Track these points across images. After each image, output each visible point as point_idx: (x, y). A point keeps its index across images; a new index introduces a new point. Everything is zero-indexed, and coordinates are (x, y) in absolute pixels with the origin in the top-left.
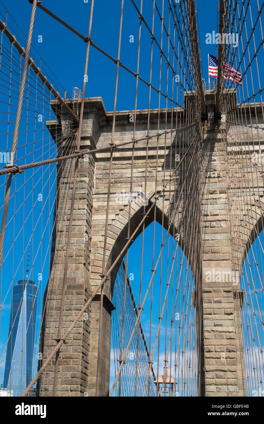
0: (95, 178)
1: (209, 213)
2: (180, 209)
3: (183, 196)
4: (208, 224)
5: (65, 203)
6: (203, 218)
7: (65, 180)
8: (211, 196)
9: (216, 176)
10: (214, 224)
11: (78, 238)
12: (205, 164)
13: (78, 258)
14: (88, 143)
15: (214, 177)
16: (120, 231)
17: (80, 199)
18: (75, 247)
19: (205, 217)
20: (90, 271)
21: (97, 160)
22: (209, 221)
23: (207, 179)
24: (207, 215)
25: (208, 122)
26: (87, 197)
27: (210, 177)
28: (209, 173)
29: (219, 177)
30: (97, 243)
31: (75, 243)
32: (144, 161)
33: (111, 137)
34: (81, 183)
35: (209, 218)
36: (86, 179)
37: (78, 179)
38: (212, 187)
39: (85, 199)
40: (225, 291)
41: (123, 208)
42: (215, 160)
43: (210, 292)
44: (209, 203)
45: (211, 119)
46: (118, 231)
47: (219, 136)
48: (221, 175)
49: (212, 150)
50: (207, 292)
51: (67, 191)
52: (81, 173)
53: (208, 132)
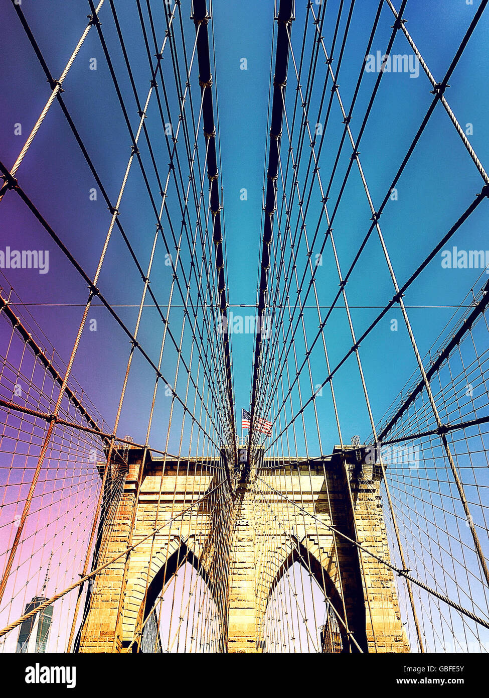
0: (136, 520)
1: (237, 561)
2: (212, 554)
3: (215, 538)
4: (236, 571)
5: (106, 546)
6: (232, 565)
7: (109, 522)
8: (239, 544)
9: (245, 524)
10: (241, 571)
11: (116, 582)
12: (235, 512)
13: (113, 602)
14: (133, 487)
15: (243, 525)
16: (155, 574)
17: (121, 542)
18: (111, 591)
19: (234, 564)
20: (123, 616)
21: (140, 502)
22: (236, 568)
23: (237, 527)
24: (235, 562)
25: (239, 473)
26: (128, 540)
27: (239, 525)
28: (238, 520)
29: (247, 525)
30: (132, 586)
31: (112, 587)
32: (182, 505)
33: (154, 480)
34: (124, 526)
35: (237, 565)
36: (129, 522)
37: (121, 522)
38: (241, 535)
39: (125, 541)
40: (248, 641)
41: (159, 550)
42: (244, 509)
43: (235, 641)
44: (237, 550)
45: (242, 471)
46: (153, 574)
47: (248, 486)
48: (249, 524)
49: (242, 499)
50: (232, 641)
51: (109, 533)
52: (125, 516)
53: (240, 482)
